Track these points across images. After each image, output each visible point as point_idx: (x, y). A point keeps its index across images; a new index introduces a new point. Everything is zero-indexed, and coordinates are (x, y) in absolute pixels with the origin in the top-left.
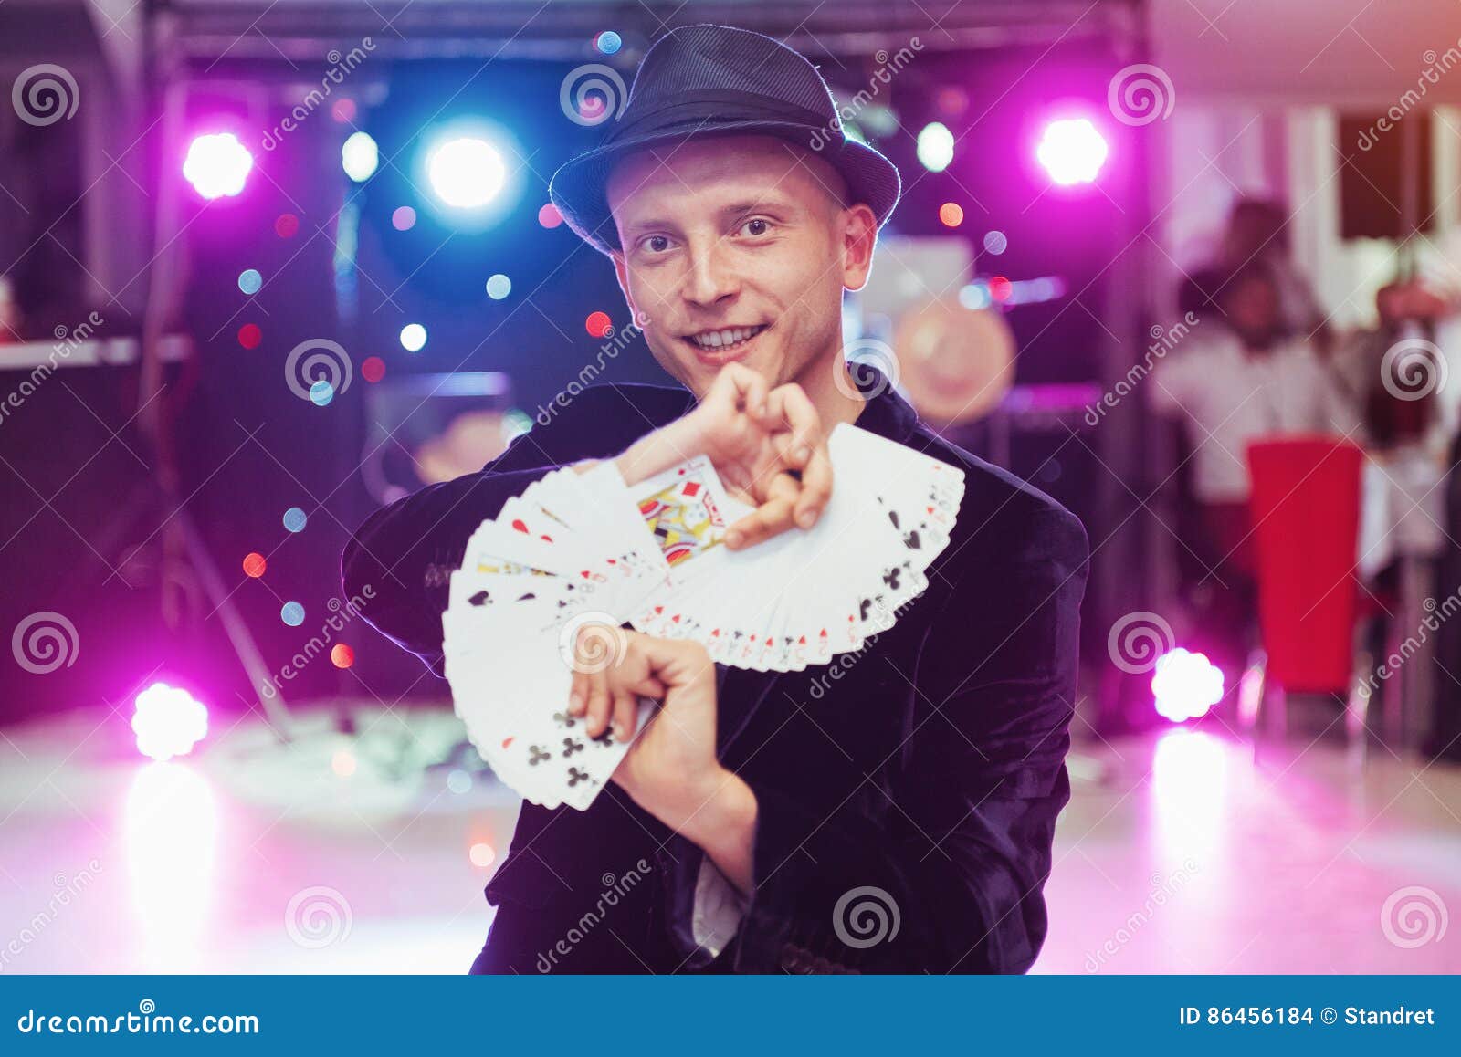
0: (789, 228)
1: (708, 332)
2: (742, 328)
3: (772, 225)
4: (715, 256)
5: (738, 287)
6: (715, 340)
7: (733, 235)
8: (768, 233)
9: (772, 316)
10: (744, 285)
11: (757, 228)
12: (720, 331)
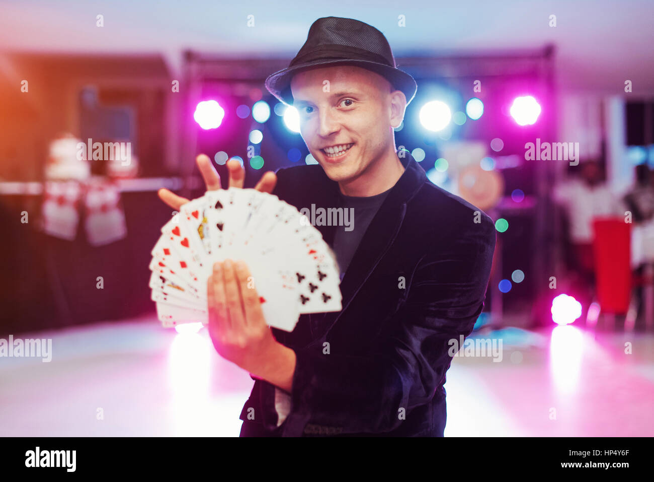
0: (362, 103)
1: (328, 147)
2: (342, 145)
3: (354, 102)
4: (329, 115)
5: (339, 128)
6: (331, 150)
7: (338, 106)
8: (352, 105)
9: (355, 140)
10: (343, 127)
11: (348, 103)
12: (333, 147)
